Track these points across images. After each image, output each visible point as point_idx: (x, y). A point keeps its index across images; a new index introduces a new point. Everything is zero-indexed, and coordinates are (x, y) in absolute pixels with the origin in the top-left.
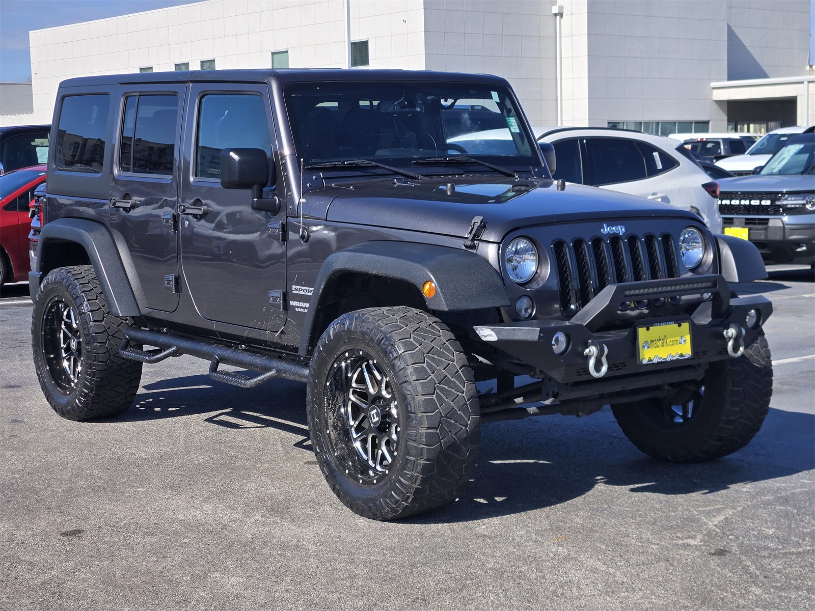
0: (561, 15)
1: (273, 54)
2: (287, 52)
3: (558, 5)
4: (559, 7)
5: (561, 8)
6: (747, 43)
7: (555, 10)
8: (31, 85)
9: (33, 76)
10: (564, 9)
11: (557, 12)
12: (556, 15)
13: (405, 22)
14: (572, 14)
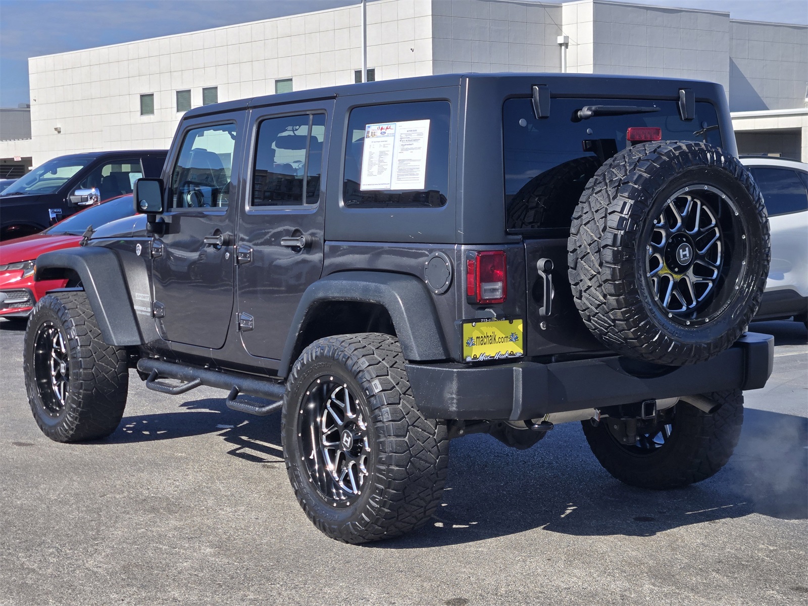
0: (566, 45)
1: (277, 82)
2: (291, 80)
3: (564, 35)
4: (565, 37)
5: (566, 38)
6: (747, 74)
7: (560, 40)
8: (30, 111)
9: (32, 103)
10: (569, 39)
11: (562, 42)
12: (561, 45)
13: (413, 51)
14: (578, 45)
